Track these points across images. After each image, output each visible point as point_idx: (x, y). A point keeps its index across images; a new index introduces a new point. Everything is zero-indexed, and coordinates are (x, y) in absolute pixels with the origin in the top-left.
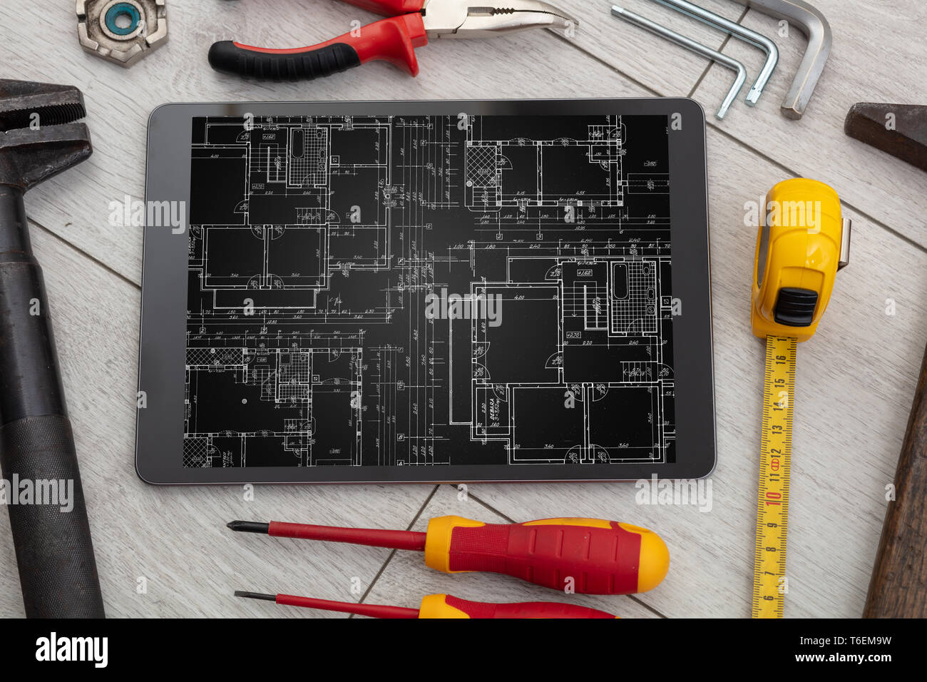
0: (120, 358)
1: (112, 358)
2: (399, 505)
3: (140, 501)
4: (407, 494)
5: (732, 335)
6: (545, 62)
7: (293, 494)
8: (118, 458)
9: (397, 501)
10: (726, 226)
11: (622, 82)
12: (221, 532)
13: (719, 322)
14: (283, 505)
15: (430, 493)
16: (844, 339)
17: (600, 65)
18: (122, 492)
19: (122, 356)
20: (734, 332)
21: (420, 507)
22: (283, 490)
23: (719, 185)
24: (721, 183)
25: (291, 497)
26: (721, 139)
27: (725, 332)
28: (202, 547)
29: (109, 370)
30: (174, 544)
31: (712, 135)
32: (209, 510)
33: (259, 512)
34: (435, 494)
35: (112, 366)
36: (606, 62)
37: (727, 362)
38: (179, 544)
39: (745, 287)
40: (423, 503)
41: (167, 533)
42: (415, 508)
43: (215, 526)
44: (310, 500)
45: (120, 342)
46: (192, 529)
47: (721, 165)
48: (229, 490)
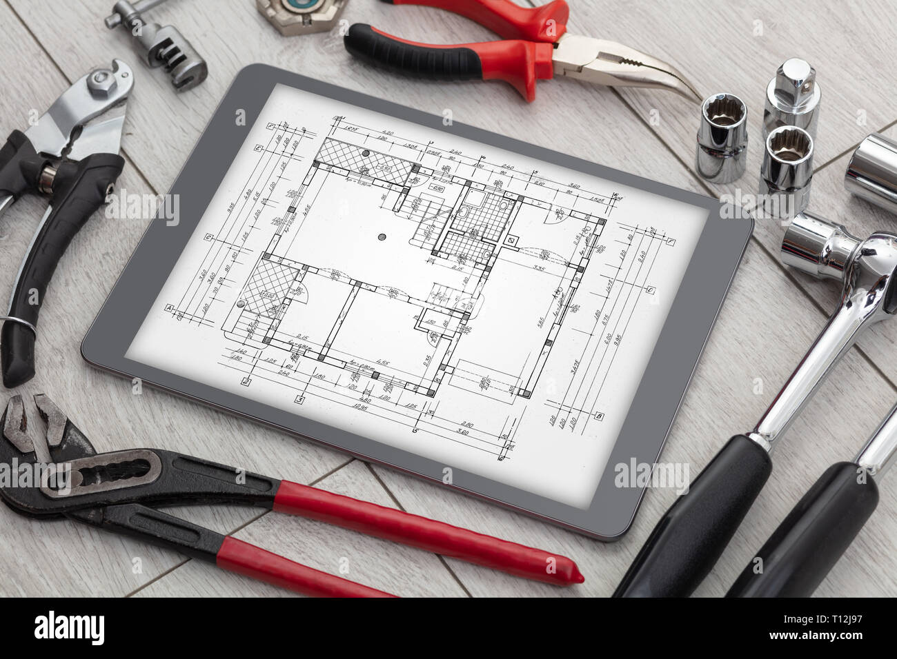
0: (118, 255)
1: (110, 251)
2: (307, 464)
3: (74, 376)
4: (320, 457)
5: (698, 427)
6: (625, 142)
7: (214, 420)
8: (74, 334)
9: (307, 459)
10: (735, 333)
11: (690, 180)
12: (132, 428)
13: (690, 411)
14: (201, 426)
15: (341, 464)
16: (808, 468)
17: (675, 160)
18: (62, 364)
19: (120, 254)
20: (701, 425)
21: (326, 472)
22: (207, 413)
23: (743, 295)
24: (747, 294)
25: (211, 422)
26: (763, 258)
27: (692, 422)
28: (109, 435)
29: (102, 260)
30: (85, 422)
31: (756, 251)
32: (131, 406)
33: (175, 423)
34: (346, 466)
35: (108, 258)
36: (682, 159)
37: (682, 449)
38: (90, 424)
39: (729, 391)
40: (330, 470)
41: (84, 412)
42: (322, 471)
43: (130, 421)
44: (228, 430)
45: (124, 241)
46: (108, 416)
47: (753, 280)
48: (158, 396)
